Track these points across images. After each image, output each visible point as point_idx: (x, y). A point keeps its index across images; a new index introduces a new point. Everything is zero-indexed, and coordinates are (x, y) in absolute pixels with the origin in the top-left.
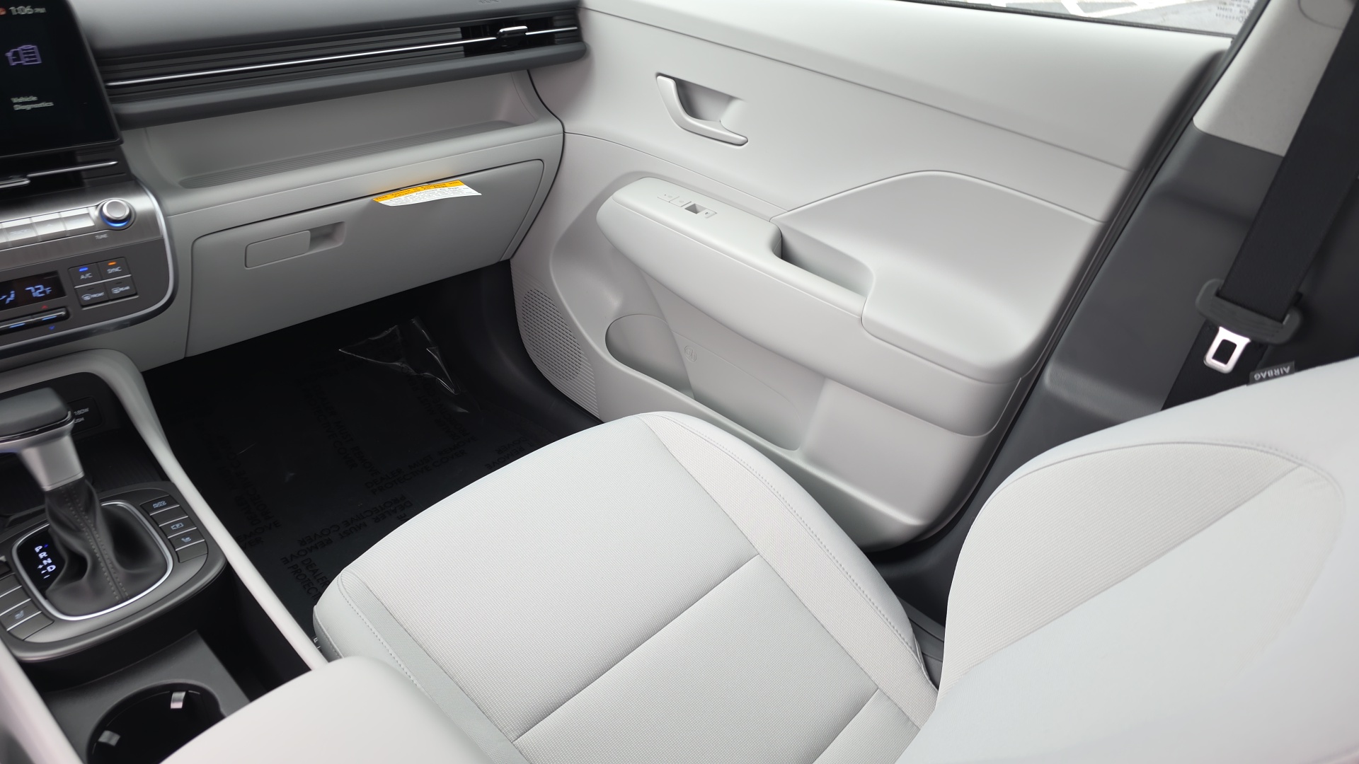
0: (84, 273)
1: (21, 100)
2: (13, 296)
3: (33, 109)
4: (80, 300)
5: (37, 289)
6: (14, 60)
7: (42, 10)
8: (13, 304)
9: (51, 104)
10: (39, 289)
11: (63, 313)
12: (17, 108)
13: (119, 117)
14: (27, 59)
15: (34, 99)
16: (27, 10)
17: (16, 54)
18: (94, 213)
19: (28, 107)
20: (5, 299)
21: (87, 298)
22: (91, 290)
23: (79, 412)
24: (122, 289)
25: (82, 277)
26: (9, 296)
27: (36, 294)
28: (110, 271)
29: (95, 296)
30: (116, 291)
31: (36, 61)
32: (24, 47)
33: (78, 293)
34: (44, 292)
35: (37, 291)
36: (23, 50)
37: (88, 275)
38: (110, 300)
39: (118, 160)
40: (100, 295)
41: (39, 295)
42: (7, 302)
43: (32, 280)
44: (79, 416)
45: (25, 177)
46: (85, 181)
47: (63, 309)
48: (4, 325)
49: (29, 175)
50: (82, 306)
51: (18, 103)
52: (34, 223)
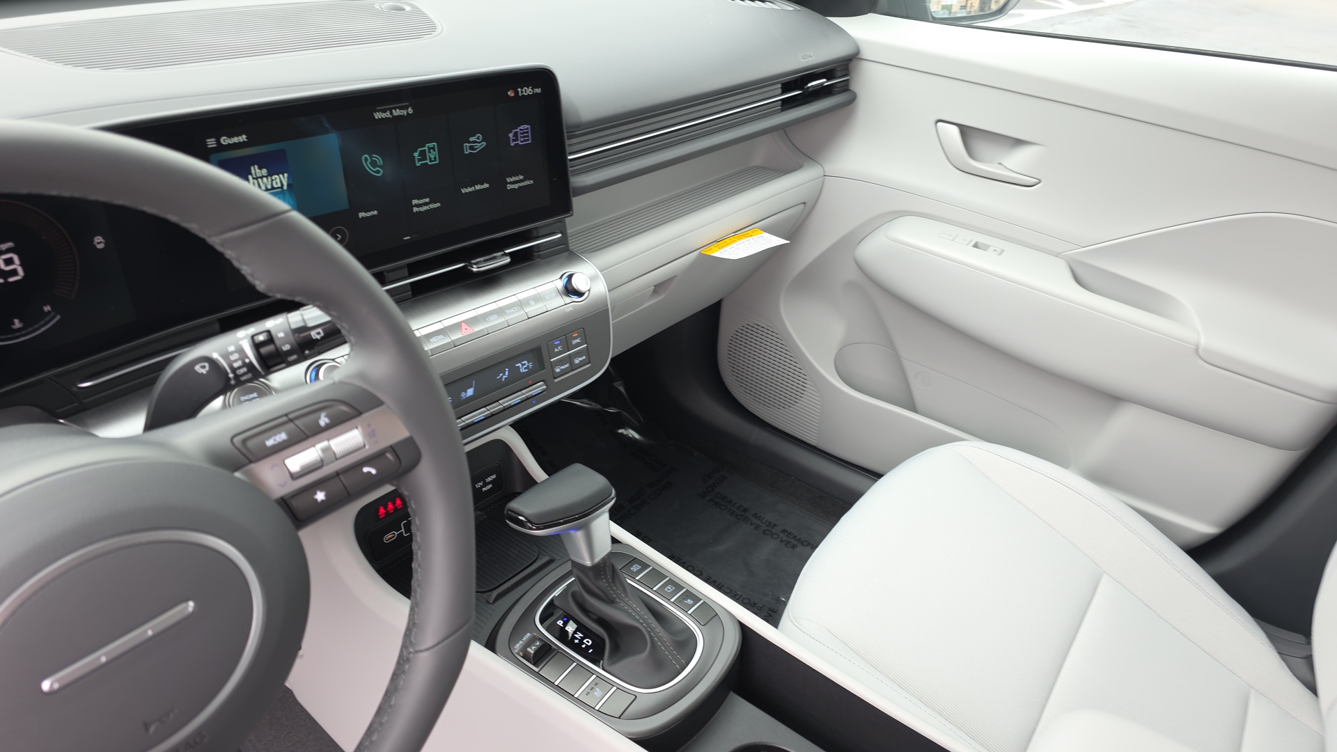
0: (557, 346)
1: (514, 179)
2: (507, 373)
3: (520, 187)
4: (553, 371)
5: (523, 365)
6: (514, 141)
7: (538, 91)
8: (509, 381)
9: (532, 182)
10: (525, 364)
11: (545, 387)
12: (509, 187)
13: (573, 188)
14: (522, 139)
15: (521, 177)
16: (529, 91)
17: (515, 134)
18: (558, 285)
19: (516, 186)
20: (502, 376)
21: (558, 370)
22: (561, 362)
23: (489, 479)
24: (580, 359)
25: (556, 350)
26: (504, 375)
27: (523, 370)
28: (574, 342)
29: (563, 367)
30: (577, 361)
31: (528, 140)
32: (522, 127)
33: (553, 365)
34: (528, 368)
35: (523, 366)
36: (521, 130)
37: (559, 348)
38: (573, 370)
39: (561, 233)
40: (566, 366)
41: (524, 371)
42: (503, 380)
43: (520, 357)
44: (489, 483)
45: (506, 255)
46: (536, 254)
47: (542, 383)
48: (506, 402)
49: (507, 251)
50: (555, 378)
51: (510, 183)
52: (520, 300)
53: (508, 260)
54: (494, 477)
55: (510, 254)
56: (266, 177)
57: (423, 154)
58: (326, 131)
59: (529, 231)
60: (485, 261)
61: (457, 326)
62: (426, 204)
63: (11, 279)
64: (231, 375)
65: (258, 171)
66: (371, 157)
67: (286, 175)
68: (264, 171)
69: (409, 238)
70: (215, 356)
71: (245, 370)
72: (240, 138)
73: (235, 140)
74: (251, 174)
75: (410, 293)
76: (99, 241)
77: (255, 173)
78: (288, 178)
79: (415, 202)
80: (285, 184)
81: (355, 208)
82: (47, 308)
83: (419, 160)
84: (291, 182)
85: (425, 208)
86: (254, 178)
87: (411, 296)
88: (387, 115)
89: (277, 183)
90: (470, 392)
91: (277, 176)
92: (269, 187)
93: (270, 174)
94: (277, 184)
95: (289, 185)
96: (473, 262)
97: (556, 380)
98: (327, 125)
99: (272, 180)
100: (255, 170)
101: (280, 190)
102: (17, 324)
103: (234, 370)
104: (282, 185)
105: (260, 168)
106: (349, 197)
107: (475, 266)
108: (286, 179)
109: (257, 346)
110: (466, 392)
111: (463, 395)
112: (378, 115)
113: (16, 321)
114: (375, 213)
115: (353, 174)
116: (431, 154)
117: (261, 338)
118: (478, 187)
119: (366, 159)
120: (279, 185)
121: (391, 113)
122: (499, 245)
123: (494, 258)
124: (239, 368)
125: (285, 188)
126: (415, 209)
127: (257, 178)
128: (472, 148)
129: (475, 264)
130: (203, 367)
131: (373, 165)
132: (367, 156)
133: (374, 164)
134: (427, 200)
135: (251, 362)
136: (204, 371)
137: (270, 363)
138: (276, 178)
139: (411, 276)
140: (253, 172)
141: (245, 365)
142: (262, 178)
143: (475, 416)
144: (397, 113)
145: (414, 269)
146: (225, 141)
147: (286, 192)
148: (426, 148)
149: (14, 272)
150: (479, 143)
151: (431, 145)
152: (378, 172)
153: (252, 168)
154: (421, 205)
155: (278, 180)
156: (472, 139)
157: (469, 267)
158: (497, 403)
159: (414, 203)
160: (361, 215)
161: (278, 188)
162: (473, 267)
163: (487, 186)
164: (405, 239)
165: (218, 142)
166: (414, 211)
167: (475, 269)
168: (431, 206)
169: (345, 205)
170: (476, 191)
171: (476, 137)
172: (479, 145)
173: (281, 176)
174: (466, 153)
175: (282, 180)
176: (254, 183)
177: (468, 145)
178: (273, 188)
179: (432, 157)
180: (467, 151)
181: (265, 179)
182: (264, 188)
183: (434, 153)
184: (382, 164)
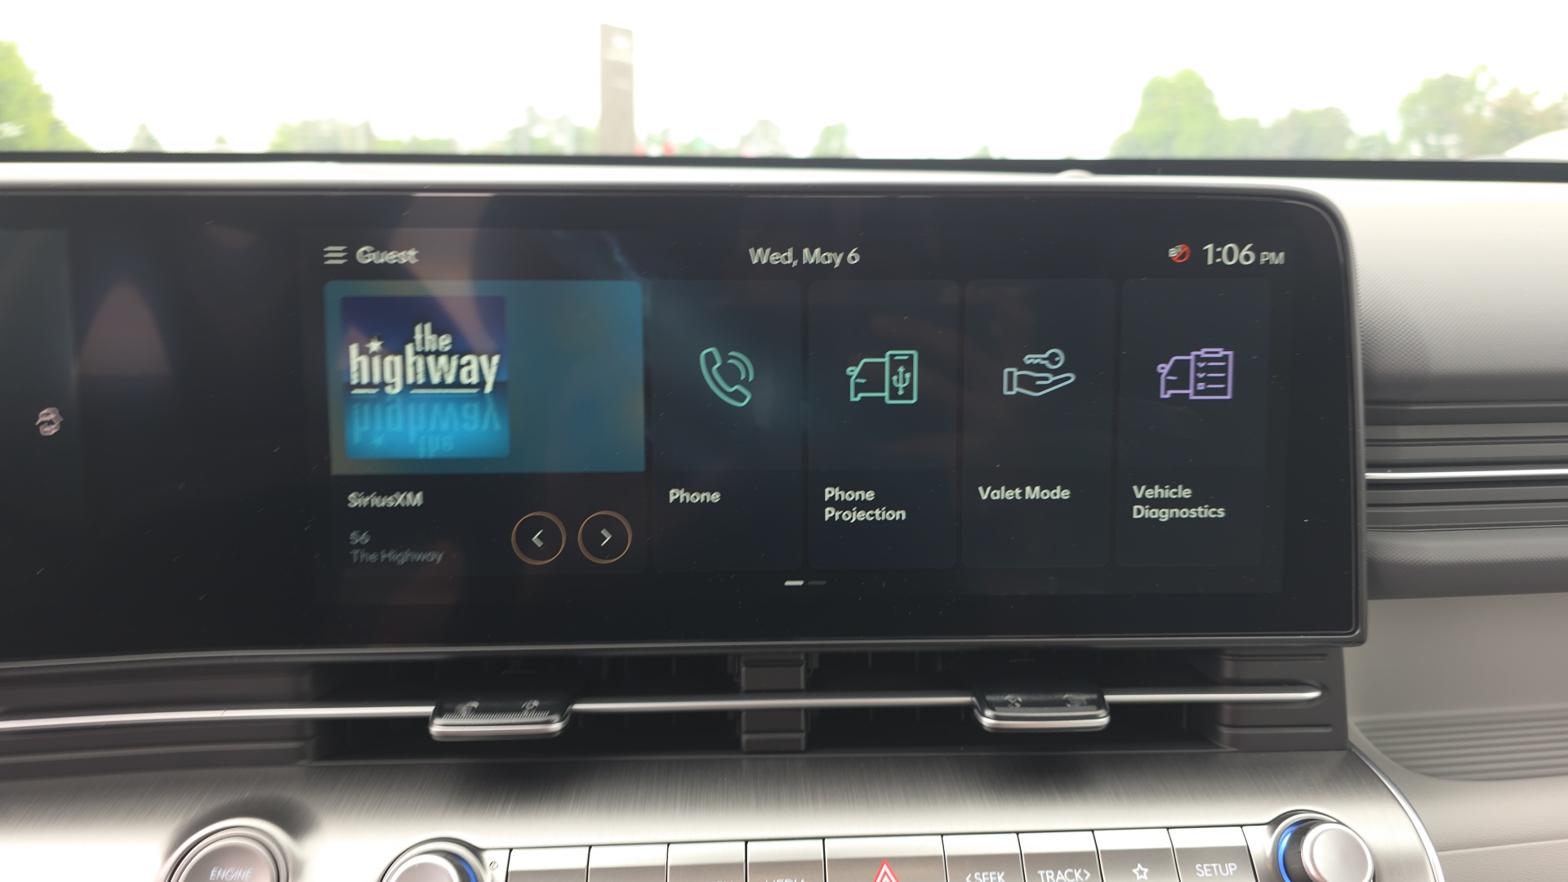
1: (1155, 492)
3: (1175, 521)
6: (1170, 385)
7: (1276, 258)
9: (1222, 513)
12: (1140, 512)
13: (1373, 564)
14: (1201, 386)
15: (1186, 493)
16: (1243, 255)
17: (1181, 369)
18: (1262, 844)
19: (1164, 515)
31: (1224, 392)
32: (1202, 353)
36: (1198, 359)
39: (1323, 688)
45: (1100, 704)
46: (1225, 731)
49: (1109, 698)
51: (1144, 501)
52: (1104, 852)
53: (1103, 721)
55: (1115, 710)
56: (449, 355)
57: (873, 379)
58: (615, 273)
59: (1212, 655)
60: (1025, 705)
62: (863, 505)
65: (430, 337)
66: (725, 357)
67: (496, 359)
68: (446, 342)
69: (800, 583)
72: (401, 253)
73: (391, 257)
74: (413, 341)
75: (802, 736)
76: (48, 418)
77: (423, 341)
78: (500, 365)
79: (830, 492)
80: (490, 379)
81: (660, 472)
83: (859, 388)
84: (504, 378)
85: (861, 516)
86: (416, 353)
87: (803, 747)
88: (787, 258)
89: (469, 374)
91: (472, 359)
92: (450, 379)
93: (458, 350)
94: (470, 376)
95: (497, 384)
96: (989, 698)
98: (619, 258)
99: (460, 367)
100: (424, 334)
101: (475, 391)
104: (482, 383)
105: (438, 333)
106: (649, 444)
107: (988, 713)
108: (494, 369)
112: (758, 256)
114: (715, 497)
115: (669, 390)
116: (900, 377)
118: (1032, 493)
119: (710, 360)
120: (475, 380)
121: (798, 255)
122: (1095, 672)
123: (1062, 704)
125: (488, 389)
126: (829, 513)
127: (425, 354)
128: (1025, 382)
129: (992, 706)
131: (728, 376)
132: (712, 349)
133: (729, 374)
134: (870, 496)
138: (469, 364)
139: (813, 689)
140: (418, 337)
142: (438, 353)
144: (813, 256)
146: (366, 255)
147: (490, 401)
148: (886, 360)
150: (1055, 372)
151: (902, 354)
152: (738, 396)
153: (418, 328)
154: (847, 505)
155: (474, 367)
156: (1029, 359)
157: (976, 711)
159: (827, 497)
160: (675, 494)
161: (469, 386)
162: (984, 715)
163: (1065, 494)
164: (788, 583)
165: (351, 255)
166: (827, 517)
167: (988, 720)
168: (880, 514)
169: (634, 460)
170: (1025, 503)
171: (1046, 355)
172: (1052, 379)
173: (484, 359)
174: (1006, 392)
175: (484, 368)
176: (415, 364)
177: (1017, 373)
178: (457, 384)
179: (901, 386)
180: (1010, 388)
181: (443, 359)
182: (436, 379)
183: (908, 375)
184: (751, 378)
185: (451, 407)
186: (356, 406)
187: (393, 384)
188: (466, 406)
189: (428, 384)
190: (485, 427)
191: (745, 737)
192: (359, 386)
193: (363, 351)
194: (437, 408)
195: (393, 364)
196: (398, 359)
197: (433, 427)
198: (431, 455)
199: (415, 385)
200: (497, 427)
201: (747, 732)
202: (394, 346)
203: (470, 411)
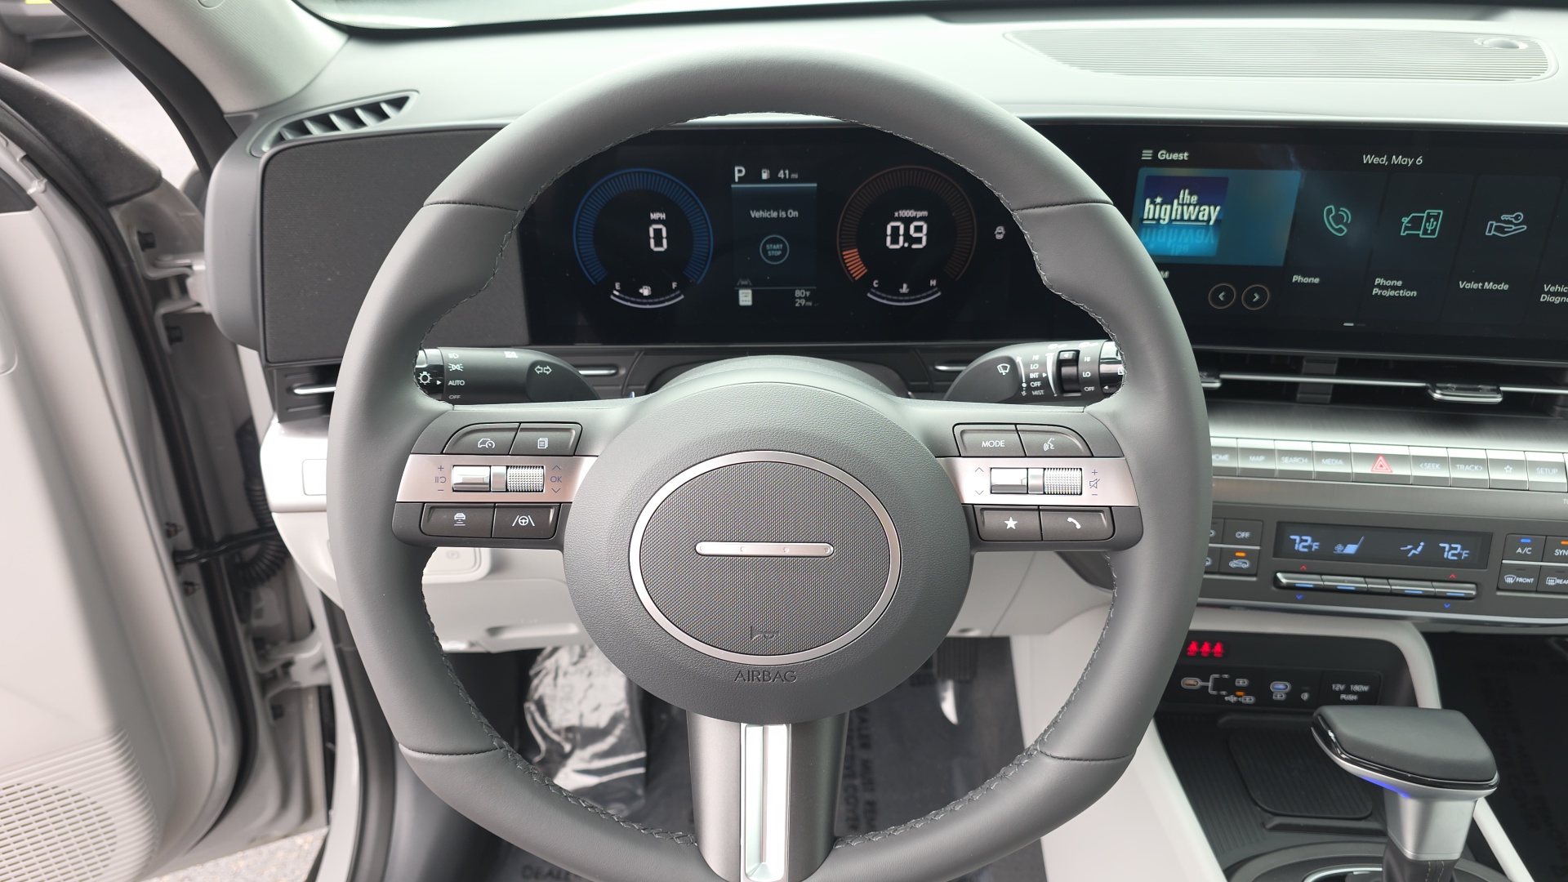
0: (1523, 546)
1: (1557, 288)
2: (1420, 549)
4: (1501, 578)
5: (1452, 548)
8: (1415, 560)
10: (1456, 549)
11: (1474, 593)
12: (1544, 298)
19: (1557, 300)
20: (1410, 550)
21: (1509, 580)
22: (1520, 571)
23: (1357, 688)
24: (1560, 581)
25: (1519, 550)
26: (1416, 549)
27: (1448, 555)
28: (1558, 552)
29: (1521, 580)
30: (1551, 582)
33: (1504, 570)
34: (1458, 555)
35: (1452, 551)
37: (1527, 550)
38: (1537, 592)
40: (1528, 580)
41: (1450, 557)
42: (1410, 555)
43: (1452, 535)
44: (1354, 693)
45: (1498, 391)
46: (1558, 409)
47: (1473, 586)
48: (1397, 586)
49: (1502, 389)
50: (1499, 589)
51: (1548, 293)
52: (1490, 459)
53: (1498, 399)
54: (1365, 688)
55: (1505, 394)
56: (1195, 205)
57: (1416, 224)
58: (1288, 166)
59: (1560, 371)
60: (1458, 389)
61: (1372, 457)
62: (1394, 288)
63: (914, 246)
64: (1024, 385)
65: (1187, 196)
66: (1337, 210)
67: (1218, 208)
68: (1194, 199)
69: (1352, 325)
70: (1018, 360)
71: (1038, 384)
72: (1181, 155)
73: (1175, 156)
74: (1178, 198)
75: (1329, 397)
76: (1000, 231)
77: (1183, 198)
78: (1220, 212)
79: (1378, 281)
80: (1213, 218)
81: (1291, 267)
82: (933, 283)
83: (1407, 228)
84: (1221, 218)
85: (1392, 293)
86: (1179, 204)
87: (1328, 402)
88: (1384, 160)
89: (1203, 215)
90: (1351, 549)
91: (1207, 208)
92: (1193, 218)
93: (1200, 203)
94: (1203, 216)
95: (1217, 221)
96: (1438, 385)
97: (1499, 593)
98: (1292, 159)
99: (1199, 211)
100: (1185, 195)
101: (1205, 224)
102: (905, 289)
103: (1029, 381)
104: (1209, 219)
105: (1191, 194)
106: (1288, 253)
107: (1438, 391)
108: (1216, 213)
109: (1061, 363)
110: (1345, 546)
111: (1339, 548)
112: (1368, 159)
113: (905, 286)
114: (1317, 280)
115: (1305, 225)
116: (1431, 223)
117: (1067, 356)
118: (1488, 286)
119: (1330, 211)
120: (1206, 218)
121: (1390, 159)
122: (1493, 376)
123: (1477, 390)
124: (1035, 380)
125: (1212, 223)
126: (1376, 291)
127: (1183, 205)
128: (1500, 229)
129: (1441, 389)
130: (1005, 368)
131: (1337, 221)
132: (1332, 207)
133: (1338, 219)
134: (1399, 283)
135: (1047, 377)
136: (1004, 372)
137: (1066, 387)
138: (1205, 210)
139: (1339, 375)
140: (1181, 196)
141: (1040, 379)
142: (1189, 205)
143: (1343, 581)
144: (1398, 160)
145: (1346, 368)
146: (1163, 155)
147: (1211, 229)
148: (1425, 215)
149: (919, 240)
150: (1516, 225)
151: (1434, 212)
152: (1340, 230)
153: (1182, 192)
154: (1386, 288)
155: (1206, 212)
156: (1504, 217)
157: (1430, 391)
158: (1385, 581)
159: (1376, 283)
160: (1296, 278)
161: (1203, 221)
162: (1435, 392)
163: (1506, 287)
164: (1346, 324)
165: (1155, 155)
166: (1374, 293)
167: (1437, 395)
168: (1402, 293)
169: (1279, 261)
170: (1483, 290)
171: (1514, 216)
172: (1514, 228)
173: (1212, 208)
174: (1487, 234)
175: (1212, 213)
176: (1177, 210)
177: (1495, 224)
178: (1197, 220)
179: (1430, 228)
180: (1490, 232)
181: (1191, 208)
182: (1186, 217)
183: (1435, 223)
184: (1349, 222)
185: (1191, 231)
186: (1144, 230)
187: (1164, 220)
188: (1199, 231)
189: (1182, 219)
190: (1206, 241)
191: (1299, 396)
192: (1148, 219)
193: (1153, 202)
194: (1184, 231)
195: (1166, 209)
196: (1169, 207)
197: (1180, 241)
198: (1177, 254)
199: (1176, 220)
200: (1212, 241)
201: (1301, 393)
202: (1168, 201)
203: (1200, 234)
